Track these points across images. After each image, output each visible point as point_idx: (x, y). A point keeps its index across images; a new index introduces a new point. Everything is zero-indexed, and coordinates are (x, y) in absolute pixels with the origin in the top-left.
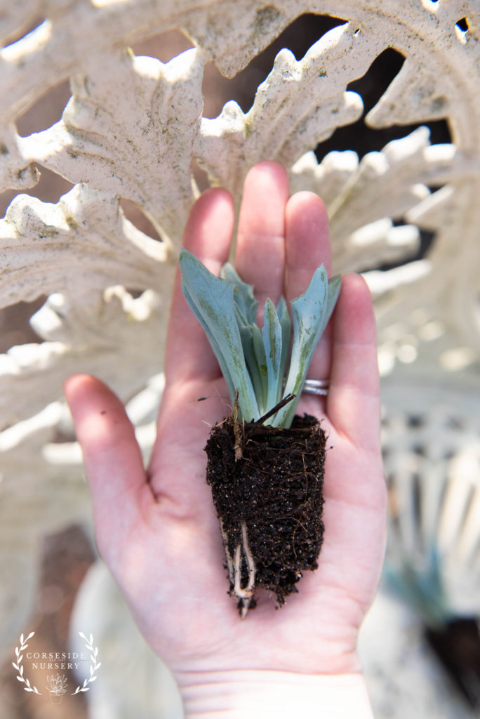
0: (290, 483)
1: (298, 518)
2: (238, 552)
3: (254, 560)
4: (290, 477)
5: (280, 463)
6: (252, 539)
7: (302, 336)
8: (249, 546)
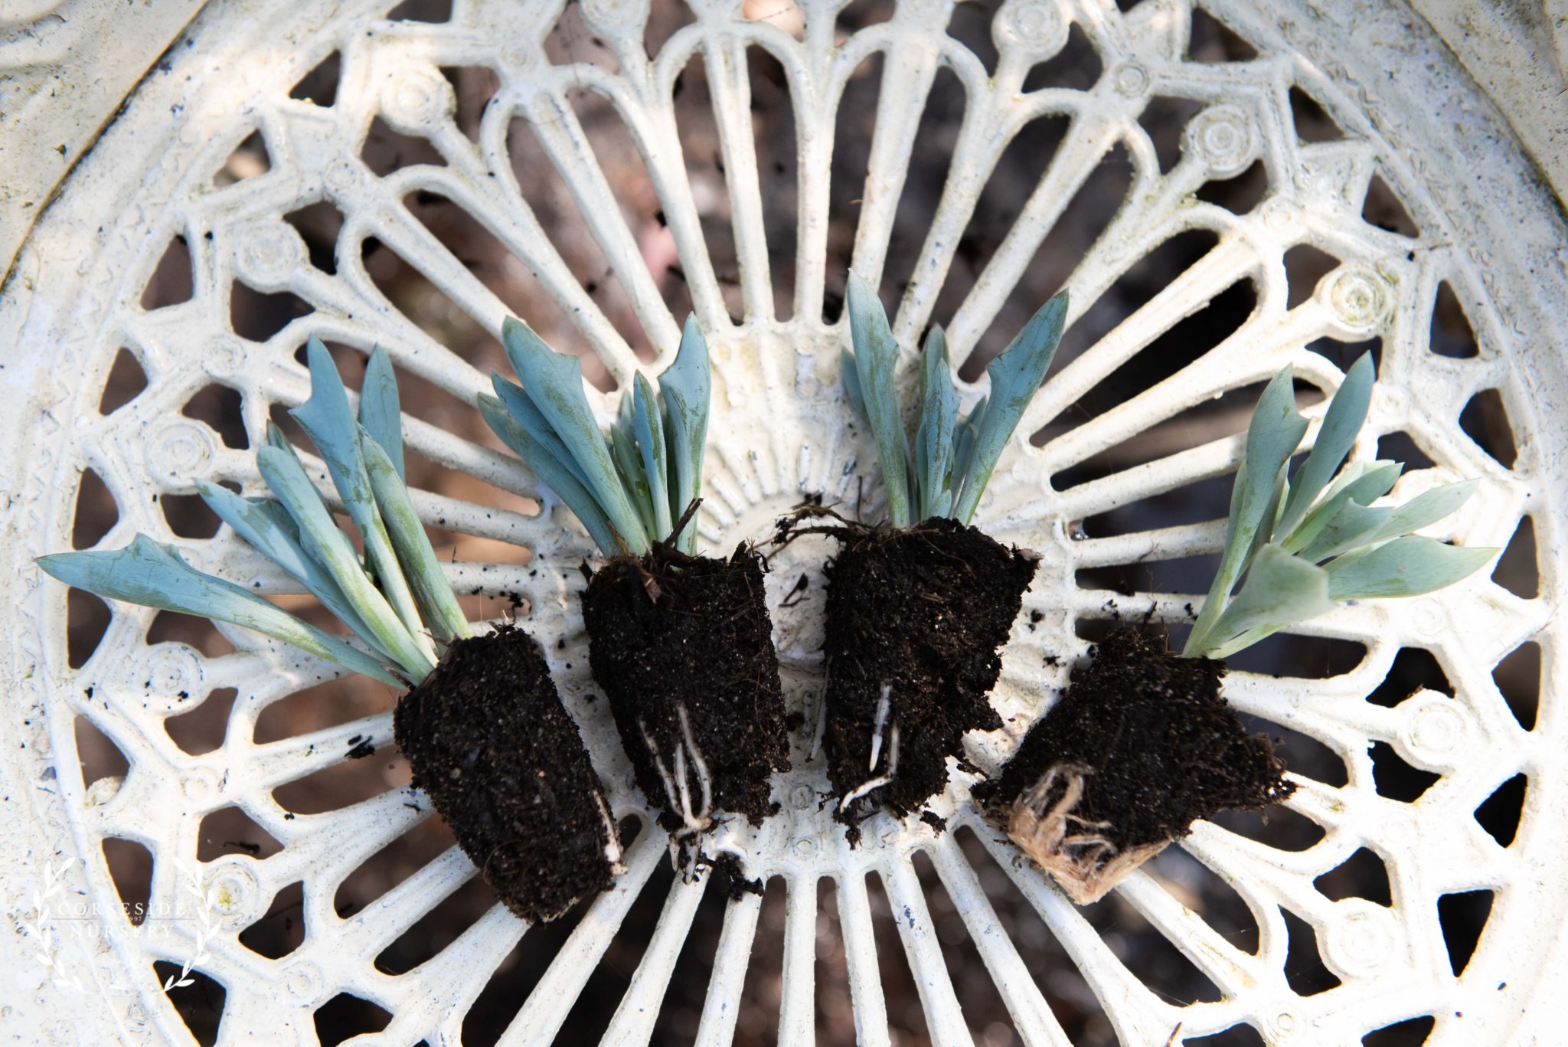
0: (735, 622)
1: (756, 679)
2: (679, 755)
3: (707, 762)
4: (733, 613)
5: (716, 595)
6: (697, 727)
7: (687, 421)
8: (695, 741)
